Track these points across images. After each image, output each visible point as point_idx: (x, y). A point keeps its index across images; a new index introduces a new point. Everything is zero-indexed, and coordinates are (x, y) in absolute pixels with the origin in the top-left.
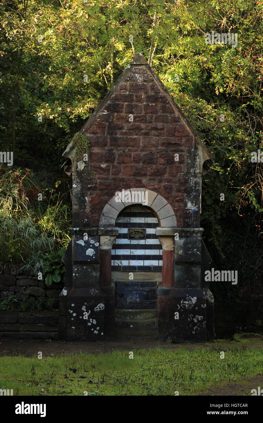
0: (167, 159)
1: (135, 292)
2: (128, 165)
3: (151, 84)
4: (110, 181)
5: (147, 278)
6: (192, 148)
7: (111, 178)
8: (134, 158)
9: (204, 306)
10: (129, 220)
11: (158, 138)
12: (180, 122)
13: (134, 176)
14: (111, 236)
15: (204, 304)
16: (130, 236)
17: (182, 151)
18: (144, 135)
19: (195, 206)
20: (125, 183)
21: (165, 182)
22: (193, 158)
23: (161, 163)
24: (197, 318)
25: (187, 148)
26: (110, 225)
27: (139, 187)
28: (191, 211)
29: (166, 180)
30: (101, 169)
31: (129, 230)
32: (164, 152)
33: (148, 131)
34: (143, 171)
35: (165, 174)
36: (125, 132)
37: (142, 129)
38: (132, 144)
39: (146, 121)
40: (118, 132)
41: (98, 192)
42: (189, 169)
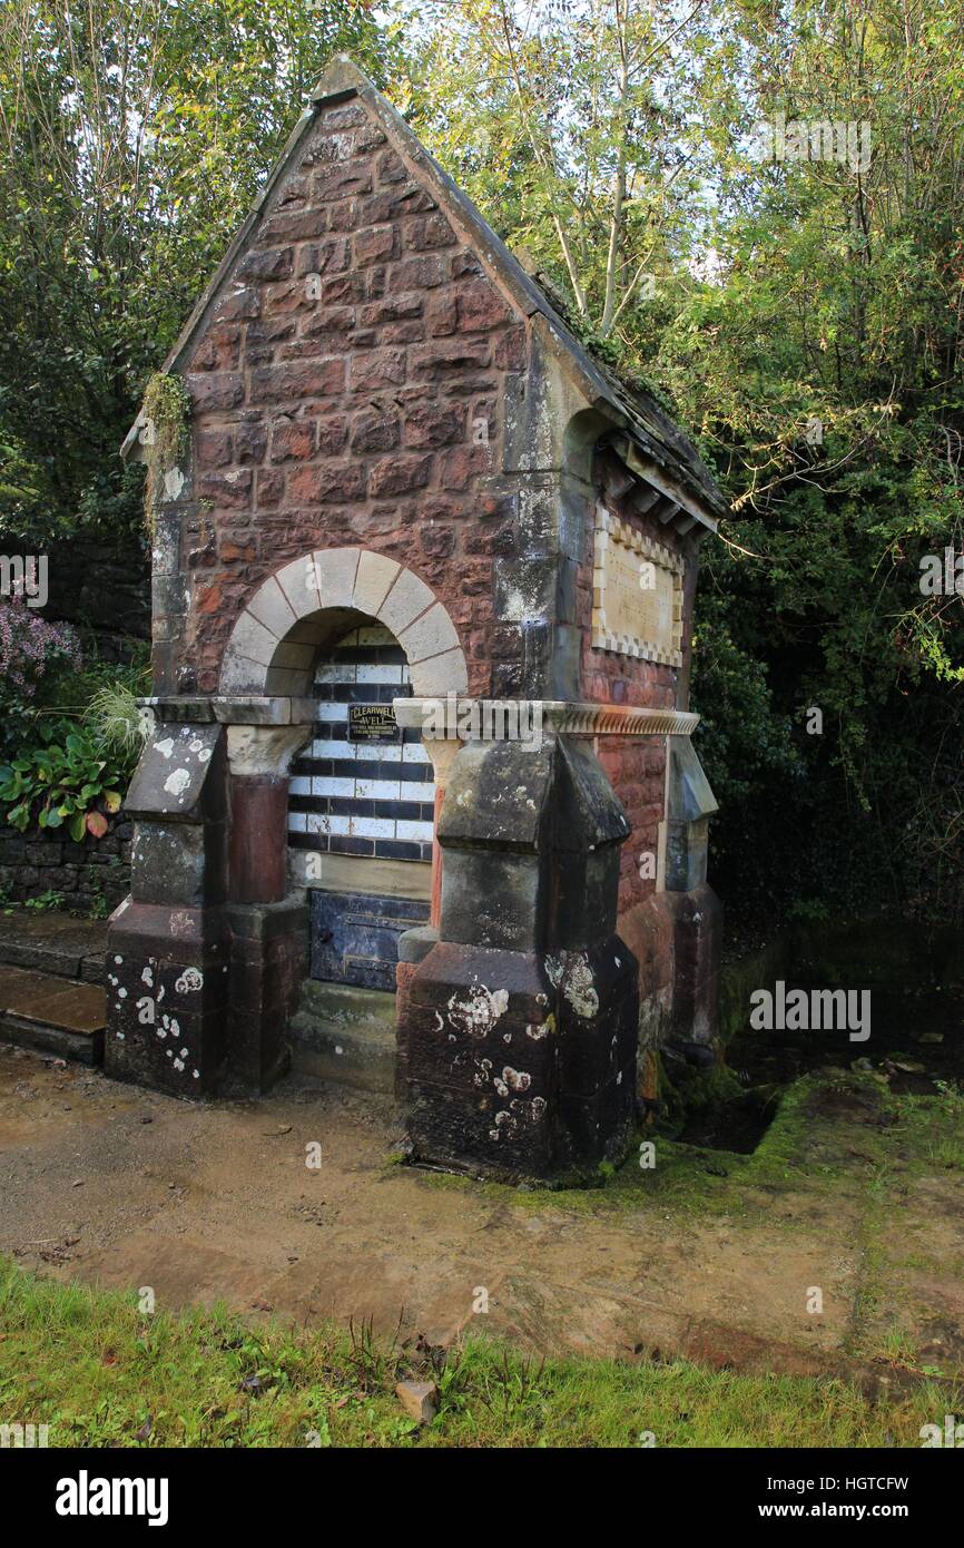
0: (429, 424)
1: (365, 931)
2: (305, 464)
3: (379, 155)
4: (252, 528)
5: (407, 884)
6: (523, 370)
7: (254, 517)
8: (322, 435)
9: (535, 1031)
10: (352, 676)
11: (401, 350)
12: (476, 272)
13: (323, 502)
14: (258, 726)
15: (535, 1024)
16: (352, 731)
17: (488, 388)
18: (358, 345)
19: (536, 607)
20: (294, 533)
21: (428, 518)
22: (527, 411)
23: (410, 443)
24: (509, 1078)
25: (504, 374)
26: (251, 689)
27: (339, 546)
28: (519, 628)
29: (429, 507)
30: (225, 486)
31: (351, 708)
32: (423, 401)
33: (370, 330)
34: (349, 480)
35: (424, 486)
36: (297, 347)
37: (352, 327)
38: (317, 384)
39: (361, 292)
40: (279, 349)
41: (220, 570)
42: (510, 455)
